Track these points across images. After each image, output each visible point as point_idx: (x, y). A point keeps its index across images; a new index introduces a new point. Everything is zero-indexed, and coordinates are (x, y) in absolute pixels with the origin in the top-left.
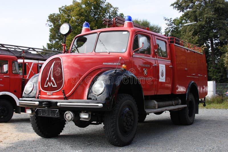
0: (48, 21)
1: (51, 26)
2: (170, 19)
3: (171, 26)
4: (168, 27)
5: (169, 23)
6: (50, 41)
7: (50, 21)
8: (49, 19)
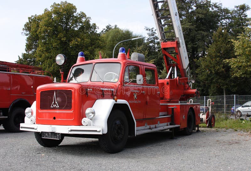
0: (24, 29)
1: (27, 35)
2: (152, 29)
3: (153, 37)
4: (149, 37)
5: (150, 33)
6: (26, 51)
7: (26, 29)
8: (25, 27)
